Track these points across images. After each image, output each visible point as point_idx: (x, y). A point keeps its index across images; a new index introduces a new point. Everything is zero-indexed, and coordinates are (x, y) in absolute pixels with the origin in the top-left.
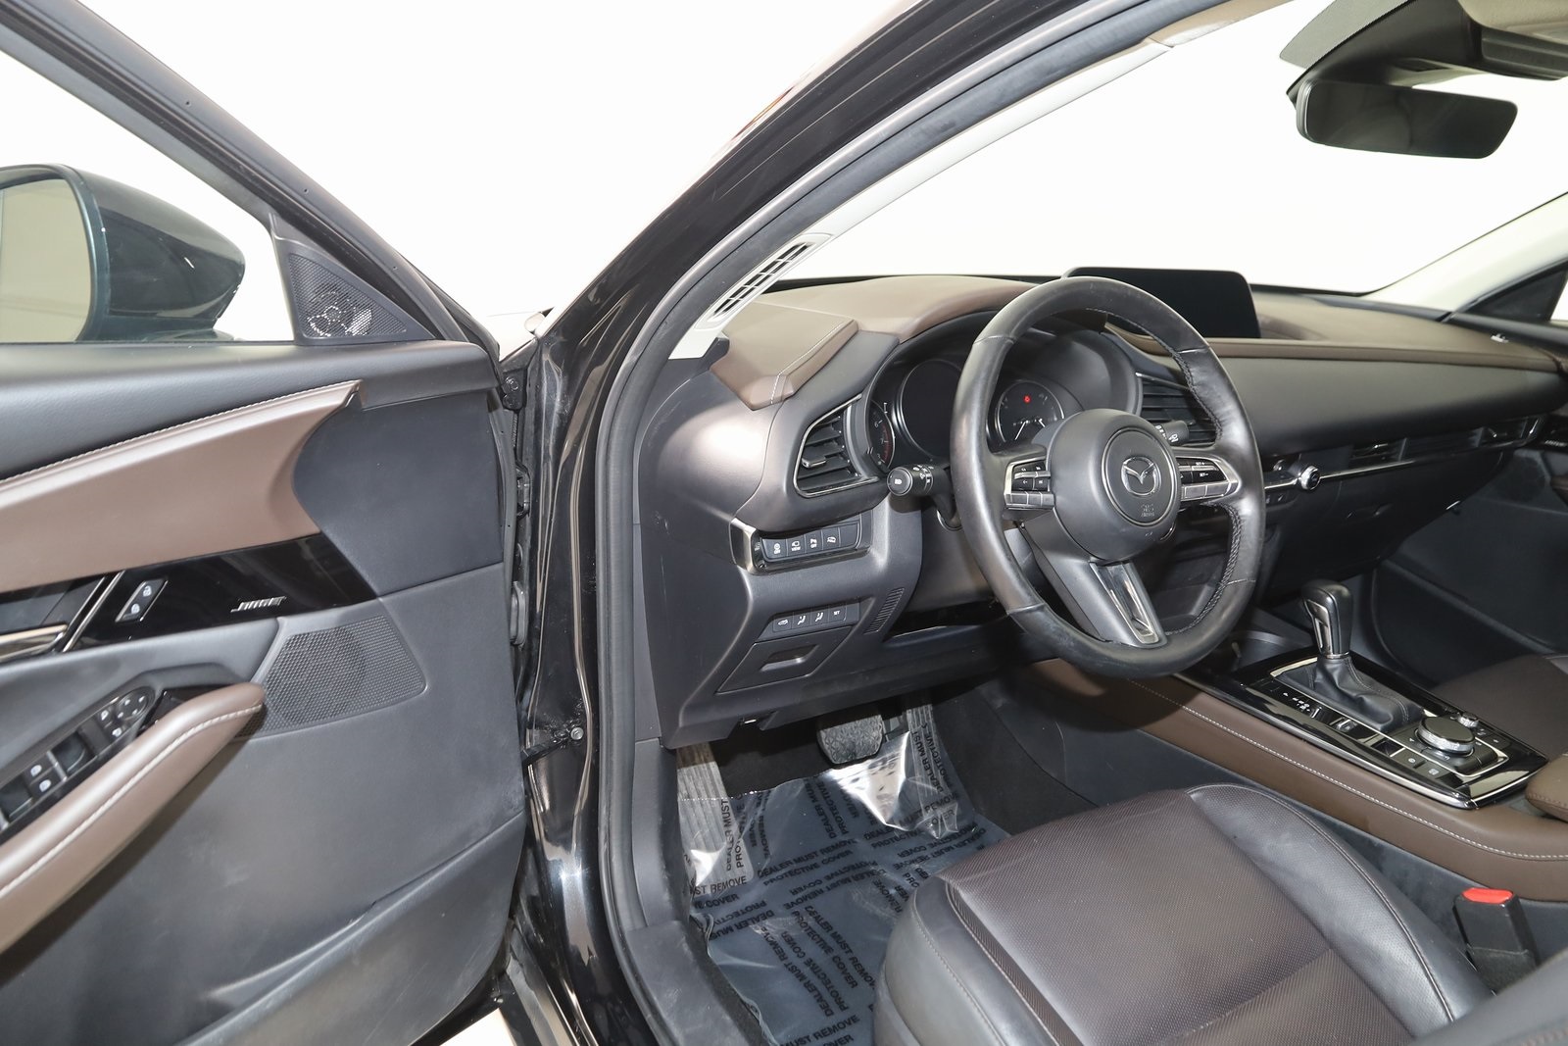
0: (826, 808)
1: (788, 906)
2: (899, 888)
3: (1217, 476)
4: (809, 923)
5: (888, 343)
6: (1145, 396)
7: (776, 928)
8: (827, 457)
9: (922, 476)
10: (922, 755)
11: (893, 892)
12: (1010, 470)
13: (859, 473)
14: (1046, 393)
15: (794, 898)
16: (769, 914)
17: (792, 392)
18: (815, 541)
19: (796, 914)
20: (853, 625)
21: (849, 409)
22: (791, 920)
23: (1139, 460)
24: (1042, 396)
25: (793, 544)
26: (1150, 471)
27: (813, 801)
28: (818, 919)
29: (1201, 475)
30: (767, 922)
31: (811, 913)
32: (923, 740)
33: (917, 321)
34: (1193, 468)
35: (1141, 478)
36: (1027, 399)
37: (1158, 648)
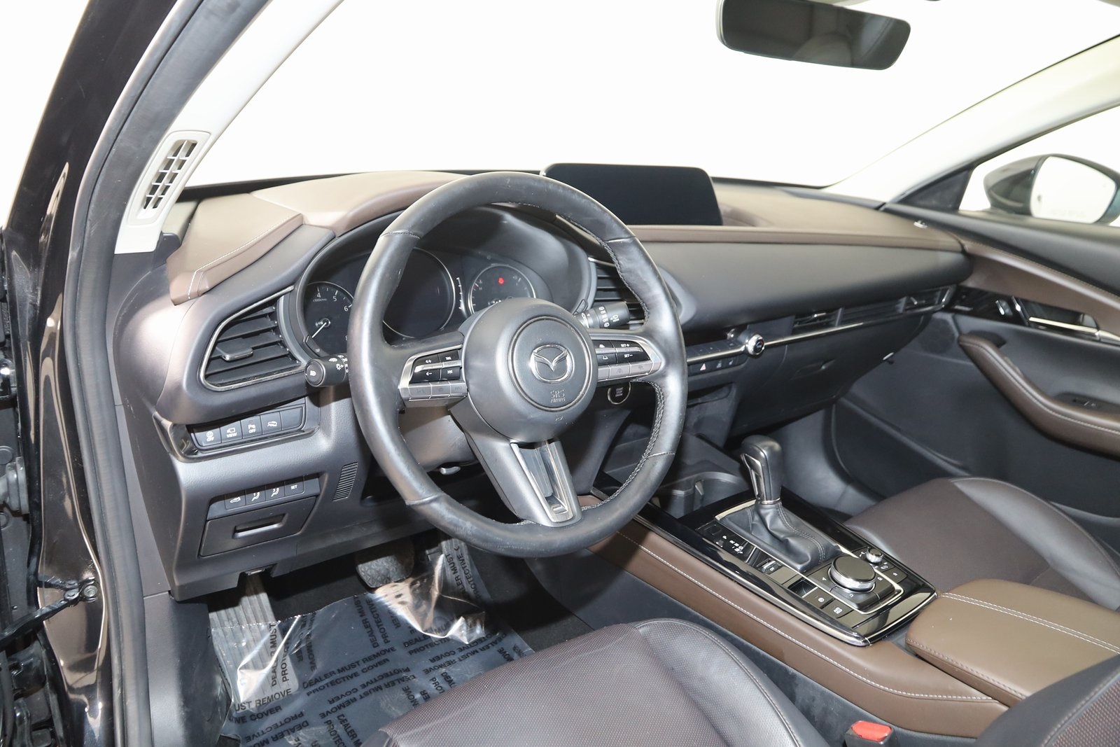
0: (371, 620)
1: (323, 716)
2: (423, 693)
3: (642, 357)
4: (338, 731)
5: (324, 236)
6: (599, 278)
7: (308, 737)
8: (254, 349)
9: (339, 367)
10: (454, 573)
11: (418, 696)
12: (409, 364)
13: (299, 361)
14: (519, 275)
15: (330, 707)
16: (305, 725)
17: (207, 287)
18: (254, 426)
19: (329, 722)
20: (317, 496)
21: (282, 299)
22: (323, 729)
23: (549, 347)
24: (515, 277)
25: (229, 431)
26: (563, 359)
27: (361, 616)
28: (346, 727)
29: (626, 356)
30: (301, 733)
31: (342, 722)
32: (455, 560)
33: (351, 214)
34: (618, 350)
35: (553, 365)
36: (501, 281)
37: (572, 525)
